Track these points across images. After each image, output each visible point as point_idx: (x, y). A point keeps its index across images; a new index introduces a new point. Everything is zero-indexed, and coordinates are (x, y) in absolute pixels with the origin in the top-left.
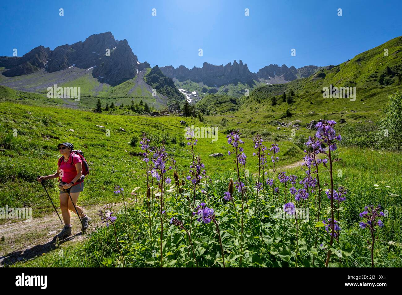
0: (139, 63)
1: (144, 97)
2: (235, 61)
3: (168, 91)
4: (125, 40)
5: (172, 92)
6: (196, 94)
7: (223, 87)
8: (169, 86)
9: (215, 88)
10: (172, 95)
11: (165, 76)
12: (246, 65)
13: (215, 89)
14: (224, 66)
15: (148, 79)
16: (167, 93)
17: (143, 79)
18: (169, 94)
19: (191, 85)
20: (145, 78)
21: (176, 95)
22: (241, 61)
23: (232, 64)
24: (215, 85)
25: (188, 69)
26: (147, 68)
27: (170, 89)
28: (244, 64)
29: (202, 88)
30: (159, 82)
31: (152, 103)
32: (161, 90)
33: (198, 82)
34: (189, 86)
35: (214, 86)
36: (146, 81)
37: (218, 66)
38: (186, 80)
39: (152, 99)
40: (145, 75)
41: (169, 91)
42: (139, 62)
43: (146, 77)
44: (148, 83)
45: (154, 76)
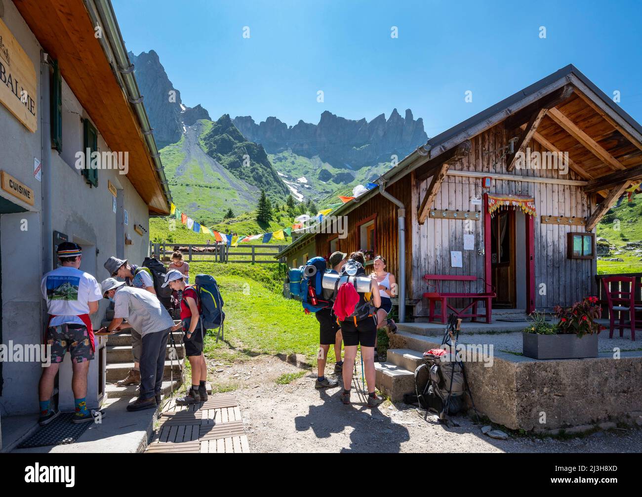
0: (184, 109)
1: (212, 185)
2: (395, 110)
3: (257, 173)
4: (152, 53)
5: (266, 178)
6: (307, 184)
7: (365, 169)
8: (258, 163)
9: (346, 171)
10: (268, 183)
11: (246, 141)
12: (420, 120)
13: (349, 174)
14: (368, 121)
15: (211, 146)
16: (255, 179)
17: (199, 144)
18: (261, 182)
19: (293, 163)
20: (202, 143)
21: (275, 184)
22: (409, 112)
23: (387, 118)
24: (348, 166)
25: (285, 125)
26: (204, 121)
27: (261, 170)
28: (415, 118)
29: (319, 171)
30: (235, 153)
31: (231, 199)
32: (241, 172)
33: (309, 156)
34: (290, 164)
35: (346, 168)
36: (206, 150)
37: (354, 121)
38: (281, 152)
39: (228, 191)
40: (203, 137)
41: (261, 173)
42: (183, 105)
43: (205, 139)
44: (210, 154)
45: (223, 140)
